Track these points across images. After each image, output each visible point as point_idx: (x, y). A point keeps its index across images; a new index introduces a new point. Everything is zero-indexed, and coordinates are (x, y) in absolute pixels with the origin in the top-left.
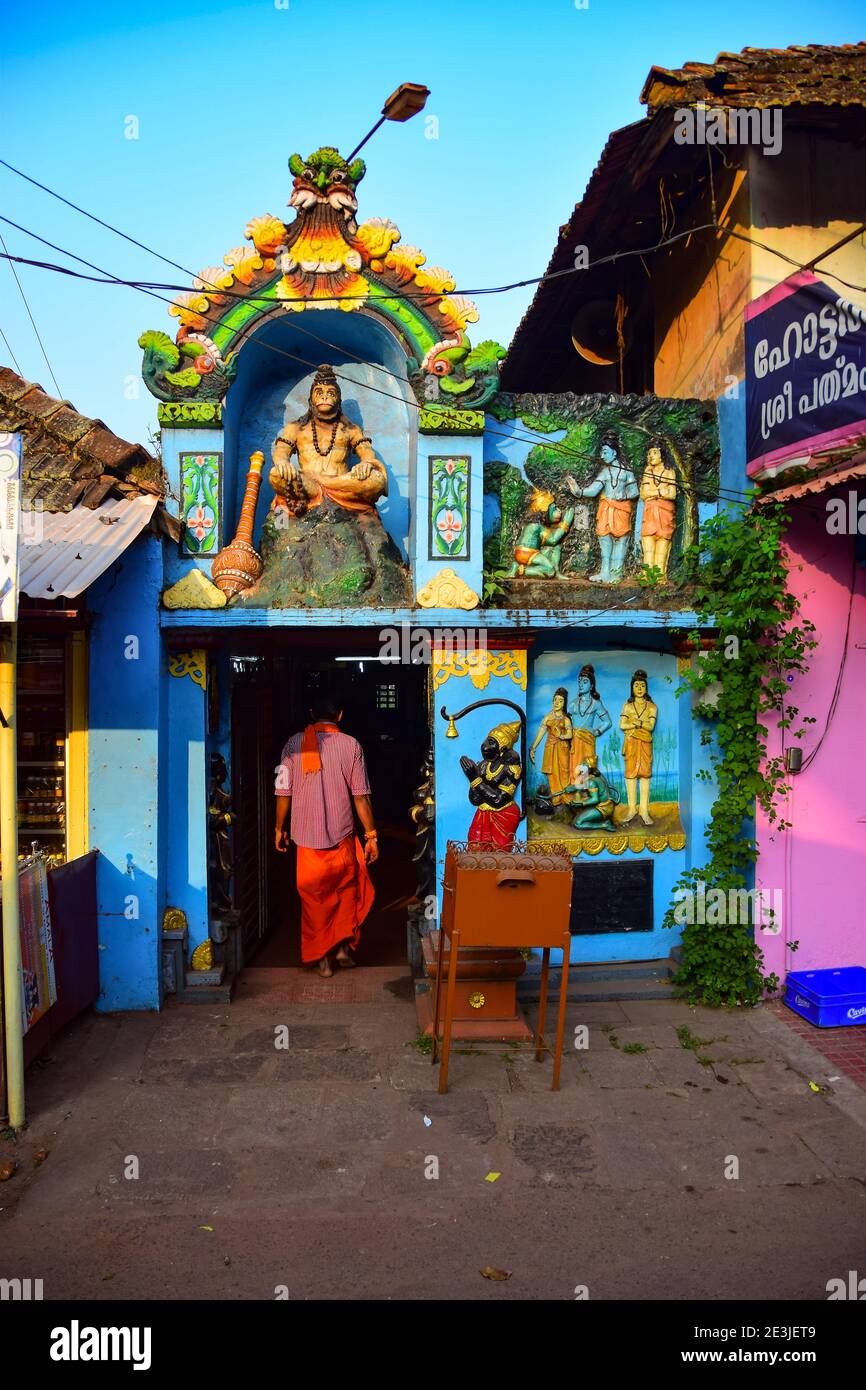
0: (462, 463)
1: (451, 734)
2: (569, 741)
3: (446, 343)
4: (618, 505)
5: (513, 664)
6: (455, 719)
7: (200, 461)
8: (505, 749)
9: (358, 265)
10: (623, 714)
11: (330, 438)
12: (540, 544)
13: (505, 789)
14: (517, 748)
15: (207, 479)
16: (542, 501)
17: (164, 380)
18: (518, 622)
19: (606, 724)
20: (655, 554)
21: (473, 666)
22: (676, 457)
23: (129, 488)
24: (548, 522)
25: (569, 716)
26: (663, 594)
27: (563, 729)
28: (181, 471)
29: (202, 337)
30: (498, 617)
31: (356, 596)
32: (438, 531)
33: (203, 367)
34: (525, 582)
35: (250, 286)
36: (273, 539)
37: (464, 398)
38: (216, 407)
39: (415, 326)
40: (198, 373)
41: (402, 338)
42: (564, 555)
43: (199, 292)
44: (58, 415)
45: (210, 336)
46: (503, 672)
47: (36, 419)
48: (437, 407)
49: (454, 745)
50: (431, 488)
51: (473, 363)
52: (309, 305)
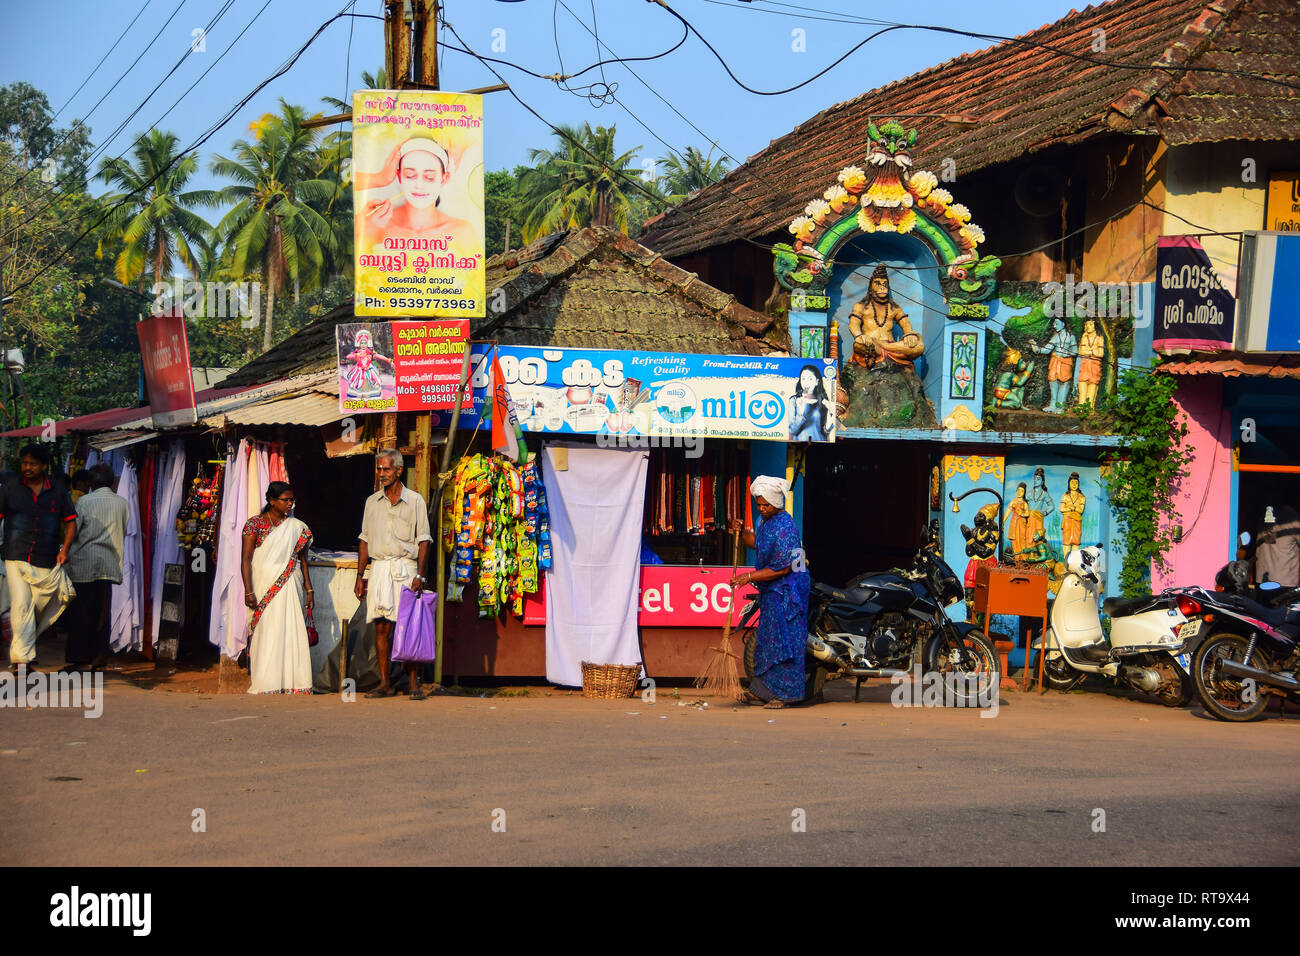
0: (973, 337)
1: (955, 510)
2: (1026, 518)
3: (964, 257)
4: (1064, 360)
5: (996, 466)
6: (958, 500)
7: (812, 332)
8: (991, 521)
9: (911, 204)
10: (1063, 503)
11: (884, 314)
12: (1012, 385)
13: (989, 546)
14: (996, 521)
15: (816, 343)
16: (1013, 357)
17: (790, 277)
18: (1005, 440)
19: (1051, 508)
20: (1087, 393)
21: (970, 466)
22: (1104, 326)
23: (764, 345)
24: (1017, 371)
25: (1027, 501)
26: (1092, 423)
27: (1023, 510)
28: (801, 338)
29: (812, 249)
30: (993, 437)
31: (909, 421)
32: (956, 380)
34: (1005, 412)
35: (840, 214)
36: (853, 383)
37: (974, 294)
38: (827, 299)
39: (944, 244)
40: (812, 274)
41: (935, 253)
42: (1027, 394)
43: (809, 217)
44: (693, 285)
45: (816, 248)
46: (987, 472)
47: (674, 286)
48: (958, 300)
49: (957, 517)
50: (952, 353)
51: (980, 271)
52: (878, 229)
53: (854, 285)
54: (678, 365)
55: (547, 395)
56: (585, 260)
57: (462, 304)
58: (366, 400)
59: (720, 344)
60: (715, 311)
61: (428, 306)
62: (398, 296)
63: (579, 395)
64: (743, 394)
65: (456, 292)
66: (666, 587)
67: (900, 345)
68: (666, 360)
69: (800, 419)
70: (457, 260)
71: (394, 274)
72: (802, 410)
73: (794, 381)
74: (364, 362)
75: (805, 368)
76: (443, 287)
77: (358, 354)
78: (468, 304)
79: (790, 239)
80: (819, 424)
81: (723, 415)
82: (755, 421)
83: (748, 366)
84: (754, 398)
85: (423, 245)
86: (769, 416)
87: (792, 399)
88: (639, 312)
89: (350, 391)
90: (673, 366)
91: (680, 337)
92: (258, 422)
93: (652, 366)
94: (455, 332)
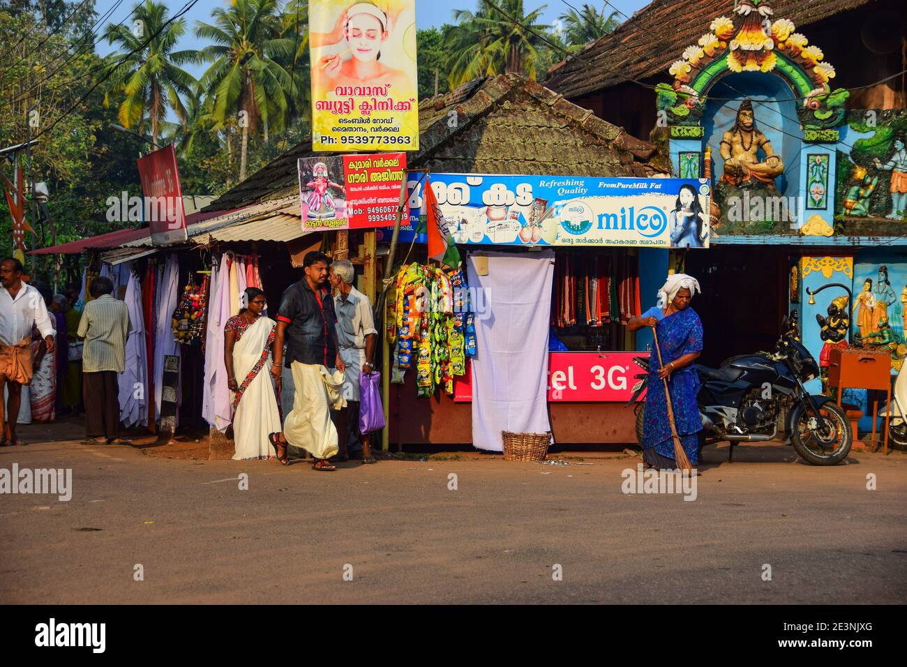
0: (825, 158)
1: (811, 302)
2: (872, 308)
3: (817, 91)
4: (904, 175)
5: (846, 265)
6: (814, 293)
7: (689, 157)
8: (842, 311)
9: (772, 48)
10: (903, 293)
11: (749, 140)
12: (859, 197)
13: (840, 332)
14: (847, 310)
15: (693, 166)
16: (860, 173)
17: (670, 111)
18: (853, 243)
19: (893, 299)
21: (824, 265)
23: (649, 169)
24: (863, 185)
25: (873, 294)
28: (680, 162)
29: (688, 88)
30: (843, 241)
31: (771, 229)
32: (811, 194)
33: (690, 104)
35: (712, 57)
36: (724, 198)
37: (826, 122)
38: (701, 129)
39: (801, 81)
40: (688, 108)
41: (793, 88)
42: (872, 204)
43: (686, 61)
44: (590, 119)
45: (692, 86)
46: (840, 269)
47: (574, 121)
48: (812, 127)
49: (813, 308)
50: (808, 171)
51: (830, 102)
52: (744, 69)
53: (724, 117)
54: (578, 186)
55: (469, 213)
56: (500, 102)
57: (399, 140)
58: (323, 220)
59: (612, 169)
60: (608, 141)
61: (372, 142)
62: (347, 134)
63: (497, 213)
64: (632, 210)
65: (394, 130)
66: (571, 369)
67: (763, 166)
68: (568, 183)
69: (680, 229)
70: (395, 103)
71: (344, 116)
72: (681, 221)
73: (674, 198)
74: (321, 189)
75: (683, 187)
76: (385, 126)
77: (316, 183)
78: (405, 140)
79: (670, 80)
80: (695, 233)
81: (616, 227)
82: (642, 232)
83: (636, 186)
84: (641, 213)
85: (367, 91)
86: (654, 227)
87: (673, 213)
88: (545, 144)
89: (310, 213)
90: (574, 187)
91: (579, 163)
92: (236, 240)
93: (557, 188)
94: (395, 163)
